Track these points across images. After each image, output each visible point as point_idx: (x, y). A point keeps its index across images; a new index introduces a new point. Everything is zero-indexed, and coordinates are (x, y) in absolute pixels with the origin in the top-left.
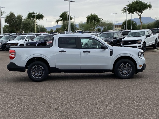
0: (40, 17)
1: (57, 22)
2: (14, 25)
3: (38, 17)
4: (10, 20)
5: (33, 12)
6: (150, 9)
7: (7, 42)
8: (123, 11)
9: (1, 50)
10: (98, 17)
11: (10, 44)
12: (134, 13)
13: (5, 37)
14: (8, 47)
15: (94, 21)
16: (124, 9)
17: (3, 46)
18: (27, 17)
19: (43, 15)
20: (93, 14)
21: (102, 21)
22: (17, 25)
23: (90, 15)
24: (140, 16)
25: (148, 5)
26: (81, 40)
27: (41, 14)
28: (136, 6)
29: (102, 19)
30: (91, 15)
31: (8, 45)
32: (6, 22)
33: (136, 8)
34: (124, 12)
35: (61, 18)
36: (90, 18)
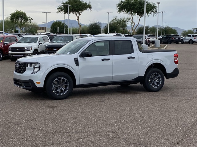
6: (89, 10)
8: (58, 10)
10: (26, 15)
12: (71, 13)
16: (58, 8)
20: (19, 11)
21: (31, 20)
23: (16, 12)
24: (78, 17)
25: (87, 4)
28: (74, 5)
29: (31, 19)
33: (74, 8)
34: (60, 11)
36: (15, 15)
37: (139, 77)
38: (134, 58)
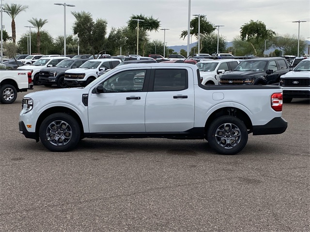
0: (153, 25)
1: (184, 36)
2: (90, 39)
3: (150, 26)
4: (83, 30)
5: (141, 16)
7: (66, 72)
9: (56, 85)
10: (265, 27)
11: (70, 76)
13: (65, 61)
14: (66, 80)
15: (256, 35)
17: (59, 79)
18: (129, 25)
19: (159, 22)
20: (254, 21)
22: (96, 40)
23: (249, 23)
26: (200, 73)
27: (156, 20)
29: (274, 33)
30: (251, 24)
31: (67, 77)
32: (75, 33)
35: (193, 29)
36: (248, 28)
37: (194, 128)
38: (186, 97)
